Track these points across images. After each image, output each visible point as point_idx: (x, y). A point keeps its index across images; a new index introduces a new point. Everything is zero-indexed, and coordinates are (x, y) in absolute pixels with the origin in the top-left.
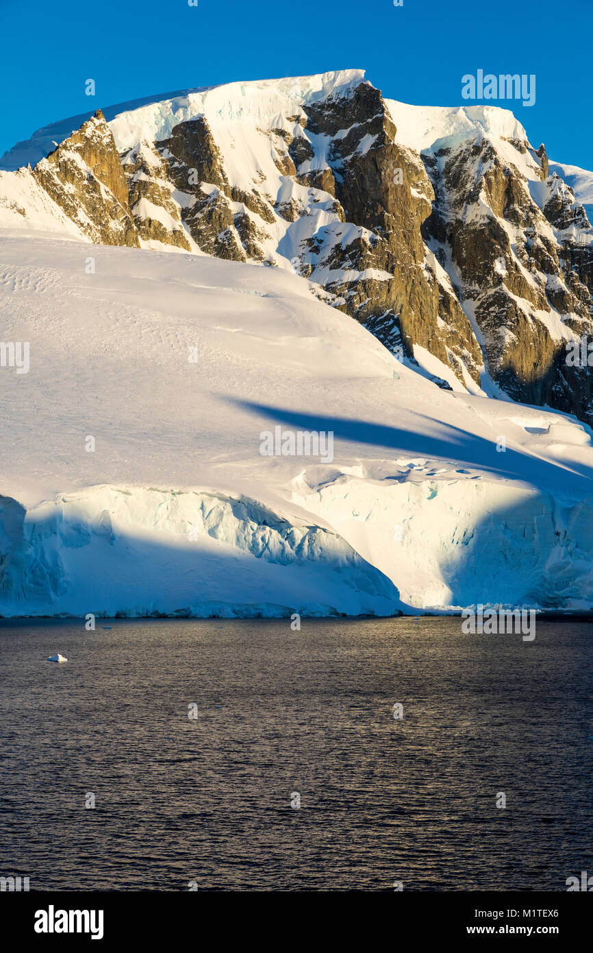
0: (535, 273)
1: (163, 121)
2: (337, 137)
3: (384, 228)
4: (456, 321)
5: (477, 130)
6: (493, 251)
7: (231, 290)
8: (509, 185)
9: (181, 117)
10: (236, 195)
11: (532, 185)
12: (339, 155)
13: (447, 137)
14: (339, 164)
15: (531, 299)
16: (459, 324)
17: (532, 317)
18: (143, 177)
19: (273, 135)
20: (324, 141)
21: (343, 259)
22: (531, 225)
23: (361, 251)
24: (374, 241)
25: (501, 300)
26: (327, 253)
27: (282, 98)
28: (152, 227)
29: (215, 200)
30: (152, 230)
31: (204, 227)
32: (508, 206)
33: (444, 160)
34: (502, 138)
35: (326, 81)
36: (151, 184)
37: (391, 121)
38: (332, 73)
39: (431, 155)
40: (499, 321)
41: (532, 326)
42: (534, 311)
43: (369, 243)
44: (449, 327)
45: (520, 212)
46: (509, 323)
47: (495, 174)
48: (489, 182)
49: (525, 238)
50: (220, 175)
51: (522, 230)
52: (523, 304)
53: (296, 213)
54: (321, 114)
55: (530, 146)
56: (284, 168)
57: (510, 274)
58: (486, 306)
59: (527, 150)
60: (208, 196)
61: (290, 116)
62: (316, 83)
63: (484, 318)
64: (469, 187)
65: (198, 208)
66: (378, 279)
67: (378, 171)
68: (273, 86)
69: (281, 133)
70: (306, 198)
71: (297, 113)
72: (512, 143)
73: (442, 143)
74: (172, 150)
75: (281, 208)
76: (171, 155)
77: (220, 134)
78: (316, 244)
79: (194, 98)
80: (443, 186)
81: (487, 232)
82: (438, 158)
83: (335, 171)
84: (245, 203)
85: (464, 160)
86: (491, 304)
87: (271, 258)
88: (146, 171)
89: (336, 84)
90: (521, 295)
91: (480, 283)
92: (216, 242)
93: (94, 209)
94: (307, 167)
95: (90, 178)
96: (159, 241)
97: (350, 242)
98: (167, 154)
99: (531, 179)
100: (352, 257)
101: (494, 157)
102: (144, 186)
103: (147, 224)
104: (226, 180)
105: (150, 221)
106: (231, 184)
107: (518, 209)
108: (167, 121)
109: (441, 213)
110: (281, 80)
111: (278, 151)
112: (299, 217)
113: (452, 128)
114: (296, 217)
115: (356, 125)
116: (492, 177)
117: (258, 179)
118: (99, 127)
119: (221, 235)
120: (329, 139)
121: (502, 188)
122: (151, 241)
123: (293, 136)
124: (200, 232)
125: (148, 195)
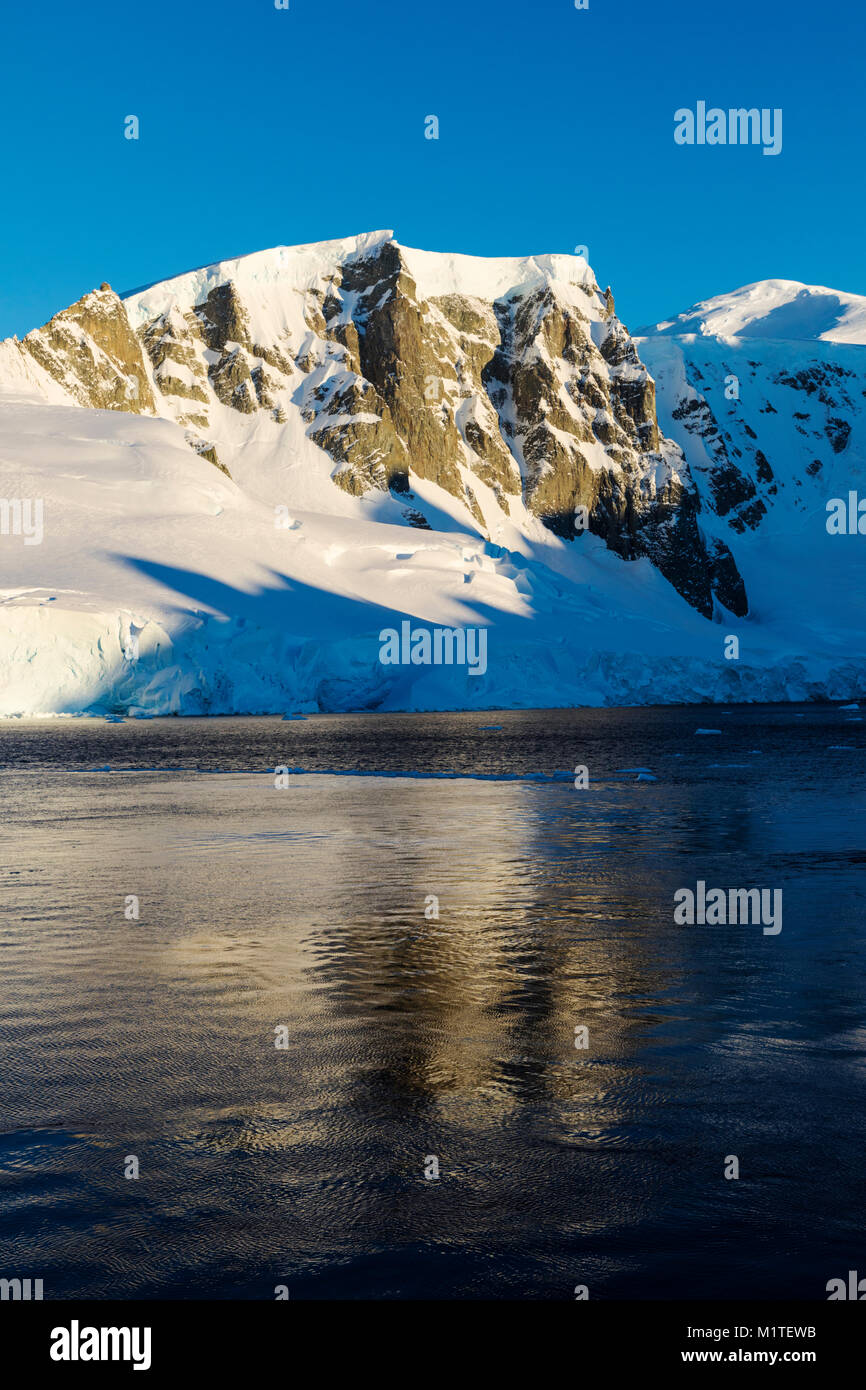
0: (583, 408)
1: (200, 287)
2: (365, 293)
3: (396, 375)
4: (491, 456)
5: (545, 279)
6: (541, 390)
7: (106, 441)
8: (568, 328)
9: (214, 283)
10: (257, 351)
11: (595, 326)
12: (365, 309)
13: (519, 286)
14: (364, 317)
15: (576, 432)
16: (493, 459)
17: (572, 449)
18: (168, 339)
19: (308, 294)
20: (355, 296)
21: (340, 405)
22: (586, 364)
23: (354, 396)
24: (366, 388)
25: (543, 434)
26: (329, 399)
27: (319, 260)
28: (172, 383)
29: (235, 357)
30: (171, 386)
31: (224, 381)
32: (567, 346)
33: (517, 306)
34: (571, 283)
35: (359, 242)
36: (175, 345)
37: (408, 276)
38: (364, 235)
39: (504, 303)
40: (539, 455)
41: (571, 458)
42: (577, 443)
43: (361, 390)
44: (483, 461)
45: (577, 352)
46: (548, 456)
47: (554, 317)
48: (547, 326)
49: (579, 376)
50: (244, 333)
51: (578, 368)
52: (563, 438)
53: (312, 365)
54: (352, 272)
55: (599, 289)
56: (313, 324)
57: (554, 410)
58: (531, 441)
59: (595, 293)
60: (230, 354)
61: (325, 276)
62: (350, 246)
63: (529, 452)
64: (531, 331)
65: (222, 364)
66: (367, 422)
67: (392, 322)
68: (311, 249)
69: (315, 292)
70: (323, 351)
71: (331, 274)
72: (582, 287)
73: (515, 291)
74: (207, 314)
75: (300, 361)
76: (206, 318)
77: (246, 296)
78: (321, 392)
79: (224, 265)
80: (513, 330)
81: (536, 373)
82: (511, 305)
83: (357, 324)
84: (265, 359)
85: (531, 306)
86: (535, 439)
87: (280, 406)
88: (171, 334)
89: (367, 245)
90: (564, 429)
91: (529, 419)
92: (234, 394)
93: (85, 372)
94: (335, 322)
95: (83, 345)
96: (178, 397)
97: (346, 390)
98: (202, 317)
99: (594, 320)
100: (347, 403)
101: (553, 301)
102: (168, 347)
103: (167, 380)
104: (248, 338)
105: (170, 378)
106: (253, 341)
107: (575, 349)
108: (203, 288)
109: (505, 356)
110: (317, 244)
111: (310, 308)
112: (315, 368)
113: (523, 277)
114: (312, 368)
115: (380, 281)
116: (551, 321)
117: (283, 335)
118: (102, 299)
119: (238, 389)
120: (359, 295)
121: (561, 330)
122: (171, 396)
123: (325, 294)
124: (221, 386)
125: (172, 355)
